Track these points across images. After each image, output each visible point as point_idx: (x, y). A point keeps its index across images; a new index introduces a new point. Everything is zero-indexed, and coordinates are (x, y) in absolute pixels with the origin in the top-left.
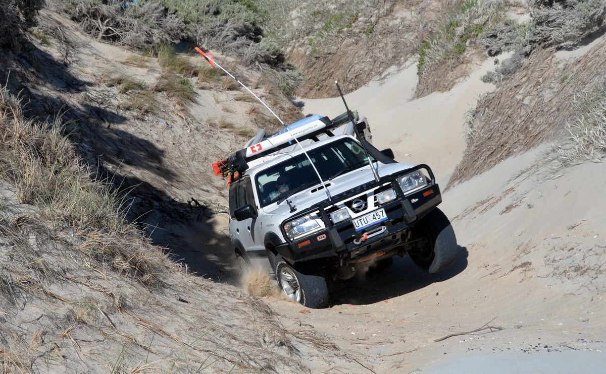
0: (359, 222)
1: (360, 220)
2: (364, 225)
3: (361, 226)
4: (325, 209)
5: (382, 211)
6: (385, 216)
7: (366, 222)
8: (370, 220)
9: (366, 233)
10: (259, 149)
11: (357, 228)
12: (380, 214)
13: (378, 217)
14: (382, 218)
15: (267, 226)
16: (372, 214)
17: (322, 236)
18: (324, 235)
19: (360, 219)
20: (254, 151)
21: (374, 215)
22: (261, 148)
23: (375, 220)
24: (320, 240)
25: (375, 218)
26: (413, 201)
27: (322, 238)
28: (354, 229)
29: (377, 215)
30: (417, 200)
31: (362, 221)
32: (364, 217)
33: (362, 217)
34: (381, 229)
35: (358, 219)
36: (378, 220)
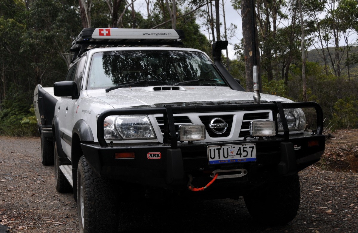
0: (217, 152)
1: (219, 150)
2: (222, 158)
3: (217, 159)
4: (174, 115)
5: (253, 147)
6: (254, 156)
7: (226, 156)
8: (233, 155)
9: (219, 171)
10: (107, 35)
11: (210, 160)
12: (249, 150)
13: (245, 154)
14: (249, 157)
15: (83, 111)
16: (237, 147)
17: (156, 153)
18: (160, 154)
19: (219, 147)
20: (101, 34)
21: (240, 149)
22: (109, 34)
23: (238, 157)
24: (151, 158)
25: (240, 154)
26: (297, 148)
27: (154, 155)
28: (206, 159)
29: (244, 151)
30: (299, 147)
31: (221, 151)
32: (225, 147)
33: (223, 147)
34: (240, 172)
35: (216, 148)
36: (242, 158)
